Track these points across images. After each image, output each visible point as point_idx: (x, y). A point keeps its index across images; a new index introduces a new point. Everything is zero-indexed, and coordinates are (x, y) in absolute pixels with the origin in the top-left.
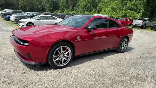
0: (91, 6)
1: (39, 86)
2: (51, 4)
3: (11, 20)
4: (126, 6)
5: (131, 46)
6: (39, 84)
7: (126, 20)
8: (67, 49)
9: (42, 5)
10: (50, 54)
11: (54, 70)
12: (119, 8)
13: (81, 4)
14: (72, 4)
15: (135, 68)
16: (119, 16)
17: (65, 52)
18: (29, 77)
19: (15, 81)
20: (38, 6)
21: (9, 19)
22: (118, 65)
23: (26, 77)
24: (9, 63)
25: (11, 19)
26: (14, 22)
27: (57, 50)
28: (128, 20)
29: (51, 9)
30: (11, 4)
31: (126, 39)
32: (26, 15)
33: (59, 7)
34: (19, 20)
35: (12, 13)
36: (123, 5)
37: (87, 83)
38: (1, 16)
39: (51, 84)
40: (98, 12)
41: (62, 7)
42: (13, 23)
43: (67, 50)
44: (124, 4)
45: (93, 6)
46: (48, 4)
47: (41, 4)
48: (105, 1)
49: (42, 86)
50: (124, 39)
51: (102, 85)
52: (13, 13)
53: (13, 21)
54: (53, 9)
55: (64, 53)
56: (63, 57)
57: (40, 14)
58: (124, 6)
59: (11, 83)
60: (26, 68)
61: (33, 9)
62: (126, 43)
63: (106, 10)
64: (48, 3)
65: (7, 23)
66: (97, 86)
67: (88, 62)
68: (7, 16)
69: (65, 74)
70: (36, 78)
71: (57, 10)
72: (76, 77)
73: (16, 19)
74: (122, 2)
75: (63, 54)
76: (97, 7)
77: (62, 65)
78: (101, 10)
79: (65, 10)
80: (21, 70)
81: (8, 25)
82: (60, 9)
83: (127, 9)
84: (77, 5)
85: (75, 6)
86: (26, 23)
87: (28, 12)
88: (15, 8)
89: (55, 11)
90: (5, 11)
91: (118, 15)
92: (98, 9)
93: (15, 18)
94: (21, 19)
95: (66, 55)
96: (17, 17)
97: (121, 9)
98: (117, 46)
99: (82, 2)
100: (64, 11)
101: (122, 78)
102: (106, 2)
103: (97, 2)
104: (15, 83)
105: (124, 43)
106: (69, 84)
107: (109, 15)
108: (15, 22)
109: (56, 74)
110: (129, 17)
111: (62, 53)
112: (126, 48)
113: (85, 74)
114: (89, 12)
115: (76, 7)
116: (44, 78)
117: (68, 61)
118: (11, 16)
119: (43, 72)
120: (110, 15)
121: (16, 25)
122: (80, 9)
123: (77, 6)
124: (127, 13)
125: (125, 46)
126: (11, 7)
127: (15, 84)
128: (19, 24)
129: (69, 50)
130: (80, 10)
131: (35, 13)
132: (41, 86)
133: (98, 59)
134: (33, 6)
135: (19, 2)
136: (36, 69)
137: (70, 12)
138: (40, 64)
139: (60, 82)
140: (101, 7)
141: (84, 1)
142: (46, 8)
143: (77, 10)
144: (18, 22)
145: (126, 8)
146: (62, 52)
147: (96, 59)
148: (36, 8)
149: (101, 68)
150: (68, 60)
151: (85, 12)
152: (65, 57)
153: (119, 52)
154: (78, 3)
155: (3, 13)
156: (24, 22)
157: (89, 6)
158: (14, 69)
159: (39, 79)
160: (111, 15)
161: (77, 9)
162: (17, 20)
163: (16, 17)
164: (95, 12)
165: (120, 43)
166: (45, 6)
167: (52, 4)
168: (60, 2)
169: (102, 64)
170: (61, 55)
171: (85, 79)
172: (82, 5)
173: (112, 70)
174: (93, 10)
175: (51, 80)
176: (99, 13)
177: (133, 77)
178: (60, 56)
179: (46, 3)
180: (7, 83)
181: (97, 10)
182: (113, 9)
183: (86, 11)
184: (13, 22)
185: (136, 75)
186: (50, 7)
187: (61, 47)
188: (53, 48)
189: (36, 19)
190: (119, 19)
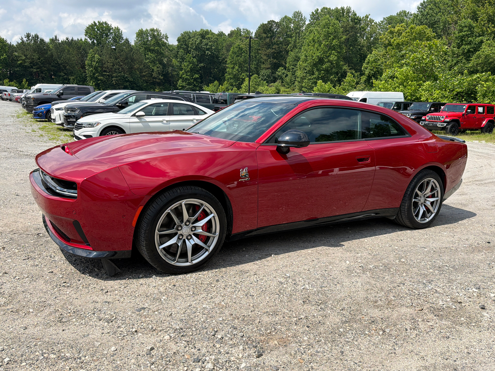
0: (342, 63)
1: (101, 322)
2: (195, 60)
3: (54, 120)
4: (479, 57)
5: (465, 205)
6: (102, 315)
7: (473, 108)
8: (204, 210)
9: (164, 66)
10: (144, 226)
11: (158, 278)
12: (448, 65)
13: (303, 57)
14: (268, 56)
15: (450, 281)
16: (447, 94)
17: (197, 221)
18: (74, 296)
19: (30, 304)
20: (148, 67)
21: (46, 116)
22: (387, 268)
23: (66, 297)
24: (22, 255)
25: (53, 116)
26: (62, 124)
27: (168, 211)
28: (480, 109)
29: (195, 80)
30: (59, 65)
31: (433, 180)
32: (104, 101)
33: (224, 71)
34: (77, 120)
35: (58, 96)
36: (463, 54)
37: (257, 321)
38: (24, 107)
39: (138, 317)
40: (365, 81)
41: (233, 68)
42: (61, 130)
43: (205, 214)
44: (467, 47)
45: (347, 60)
46: (183, 59)
47: (161, 62)
48: (395, 42)
49: (108, 323)
50: (426, 180)
51: (308, 327)
52: (63, 97)
53: (60, 122)
54: (201, 77)
55: (194, 223)
56: (189, 237)
57: (149, 98)
58: (468, 55)
59: (17, 311)
60: (71, 268)
61: (131, 79)
62: (435, 192)
63: (397, 74)
64: (186, 56)
65: (39, 128)
66: (288, 330)
67: (281, 256)
68: (42, 108)
69: (191, 289)
70: (95, 298)
71: (216, 82)
72: (226, 301)
73: (67, 117)
74: (462, 41)
75: (191, 225)
76: (365, 65)
77: (187, 261)
78: (377, 74)
79: (243, 80)
80: (56, 274)
81: (42, 135)
82: (227, 76)
83: (483, 68)
84: (289, 59)
85: (282, 66)
86: (99, 128)
87: (109, 92)
88: (71, 78)
89: (208, 86)
90: (39, 90)
91: (442, 90)
92: (367, 72)
93: (66, 114)
94: (83, 116)
95: (201, 231)
96: (72, 109)
97: (456, 68)
98: (397, 205)
99: (306, 47)
100: (242, 83)
101: (386, 312)
102: (398, 44)
103: (363, 46)
104: (31, 310)
105: (428, 191)
106: (196, 319)
107: (404, 94)
108: (66, 127)
109: (162, 289)
110: (484, 96)
111: (188, 221)
112: (436, 211)
113: (258, 293)
114: (331, 86)
115: (285, 68)
116: (122, 300)
117: (207, 250)
118: (55, 107)
119: (123, 282)
120: (409, 91)
121: (67, 135)
122: (299, 73)
123: (287, 65)
124: (478, 83)
125: (432, 203)
126: (60, 76)
127: (29, 312)
128: (77, 133)
129: (212, 213)
130: (299, 79)
131: (131, 95)
132: (106, 323)
133: (320, 248)
134: (131, 68)
135: (87, 57)
136: (100, 275)
137: (263, 86)
138: (113, 258)
139: (167, 313)
140: (379, 63)
141: (314, 46)
142: (178, 75)
143: (288, 79)
144: (73, 125)
145: (477, 64)
146: (185, 220)
147: (313, 247)
148: (144, 76)
149: (323, 275)
150: (209, 247)
151: (316, 83)
152: (197, 235)
153: (408, 224)
154: (292, 54)
155: (29, 98)
156: (91, 125)
157: (331, 62)
158: (35, 271)
159: (106, 302)
160: (416, 91)
161: (287, 75)
162: (71, 120)
163: (67, 109)
164: (357, 83)
165: (409, 194)
166: (173, 67)
167: (200, 61)
168: (228, 51)
169: (330, 263)
170: (185, 231)
171: (252, 309)
172: (306, 60)
173: (359, 284)
174: (349, 74)
175: (140, 307)
176: (369, 85)
177: (428, 308)
178: (179, 232)
179: (176, 57)
180: (8, 309)
181: (364, 74)
182: (423, 71)
183: (321, 81)
184: (61, 127)
185: (441, 303)
186: (193, 71)
187: (183, 202)
188: (156, 206)
189: (134, 115)
190: (442, 107)
